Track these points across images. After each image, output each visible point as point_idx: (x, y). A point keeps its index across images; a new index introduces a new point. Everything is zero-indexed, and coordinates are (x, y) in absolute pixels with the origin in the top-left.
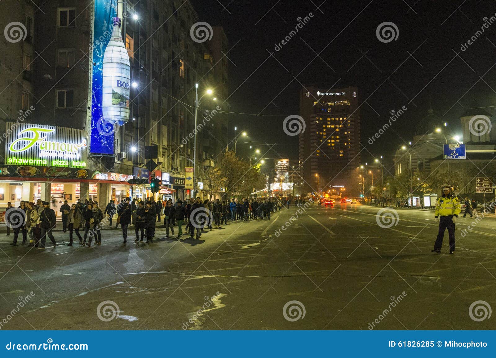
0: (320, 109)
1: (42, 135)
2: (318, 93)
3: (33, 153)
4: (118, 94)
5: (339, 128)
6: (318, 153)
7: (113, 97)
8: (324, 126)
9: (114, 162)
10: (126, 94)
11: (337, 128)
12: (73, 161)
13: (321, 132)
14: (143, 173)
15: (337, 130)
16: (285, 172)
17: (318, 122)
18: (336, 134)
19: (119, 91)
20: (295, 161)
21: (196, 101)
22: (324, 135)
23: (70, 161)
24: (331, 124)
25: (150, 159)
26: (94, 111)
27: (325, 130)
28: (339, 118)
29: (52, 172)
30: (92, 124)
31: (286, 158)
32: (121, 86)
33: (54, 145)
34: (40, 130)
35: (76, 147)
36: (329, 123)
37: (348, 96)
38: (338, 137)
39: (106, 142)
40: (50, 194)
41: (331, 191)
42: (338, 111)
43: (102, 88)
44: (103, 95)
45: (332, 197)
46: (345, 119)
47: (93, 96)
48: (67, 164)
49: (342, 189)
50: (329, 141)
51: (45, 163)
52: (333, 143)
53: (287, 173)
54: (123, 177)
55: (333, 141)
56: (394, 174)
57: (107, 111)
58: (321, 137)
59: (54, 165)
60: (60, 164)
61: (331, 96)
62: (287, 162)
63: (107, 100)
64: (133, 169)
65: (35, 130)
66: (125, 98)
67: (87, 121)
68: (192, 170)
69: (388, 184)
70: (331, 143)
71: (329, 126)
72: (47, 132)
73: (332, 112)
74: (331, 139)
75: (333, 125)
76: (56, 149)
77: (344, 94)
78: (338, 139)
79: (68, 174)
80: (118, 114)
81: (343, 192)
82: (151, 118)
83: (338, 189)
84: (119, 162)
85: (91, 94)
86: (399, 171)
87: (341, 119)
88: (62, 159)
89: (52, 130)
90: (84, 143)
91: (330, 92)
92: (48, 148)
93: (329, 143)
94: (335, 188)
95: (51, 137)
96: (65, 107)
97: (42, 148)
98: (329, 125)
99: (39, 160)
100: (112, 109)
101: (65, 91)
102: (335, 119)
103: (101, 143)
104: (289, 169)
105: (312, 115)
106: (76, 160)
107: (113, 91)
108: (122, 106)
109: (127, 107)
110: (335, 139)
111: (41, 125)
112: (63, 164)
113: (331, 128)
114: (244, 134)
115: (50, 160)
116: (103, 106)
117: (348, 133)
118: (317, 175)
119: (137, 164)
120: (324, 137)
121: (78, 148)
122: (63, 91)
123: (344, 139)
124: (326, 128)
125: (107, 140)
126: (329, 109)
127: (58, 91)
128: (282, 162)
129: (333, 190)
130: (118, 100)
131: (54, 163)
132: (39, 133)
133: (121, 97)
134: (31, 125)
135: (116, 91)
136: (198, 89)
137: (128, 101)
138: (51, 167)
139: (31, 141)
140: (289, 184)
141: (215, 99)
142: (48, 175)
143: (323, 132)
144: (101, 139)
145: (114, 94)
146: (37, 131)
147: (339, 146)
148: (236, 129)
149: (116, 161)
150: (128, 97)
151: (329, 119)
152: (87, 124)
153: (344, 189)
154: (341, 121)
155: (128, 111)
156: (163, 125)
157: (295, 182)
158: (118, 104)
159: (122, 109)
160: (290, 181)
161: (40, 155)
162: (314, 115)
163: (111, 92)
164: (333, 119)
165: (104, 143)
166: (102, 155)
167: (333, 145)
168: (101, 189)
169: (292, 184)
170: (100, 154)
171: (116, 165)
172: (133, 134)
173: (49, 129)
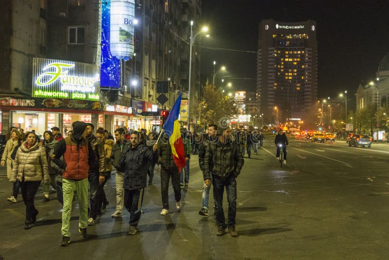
0: (279, 42)
1: (64, 69)
2: (277, 26)
3: (56, 87)
4: (125, 31)
5: (297, 61)
6: (275, 86)
7: (121, 34)
8: (282, 60)
9: (118, 95)
10: (131, 31)
11: (295, 61)
12: (89, 94)
13: (279, 65)
14: (138, 105)
15: (295, 63)
16: (242, 104)
17: (276, 55)
18: (293, 67)
19: (125, 28)
20: (252, 93)
21: (191, 38)
22: (282, 68)
23: (87, 94)
24: (289, 58)
25: (161, 94)
26: (103, 47)
27: (283, 63)
28: (297, 51)
29: (72, 104)
30: (101, 60)
31: (243, 91)
32: (127, 24)
33: (74, 79)
34: (61, 65)
35: (92, 81)
36: (287, 56)
37: (307, 30)
38: (295, 71)
39: (113, 76)
40: (62, 124)
41: (289, 123)
42: (297, 44)
43: (109, 25)
44: (111, 32)
45: (290, 129)
46: (303, 52)
47: (102, 33)
48: (83, 97)
49: (300, 122)
50: (287, 74)
51: (66, 95)
52: (290, 76)
53: (244, 106)
54: (125, 109)
55: (290, 74)
56: (355, 108)
57: (115, 47)
58: (278, 70)
59: (73, 97)
60: (79, 97)
61: (290, 29)
62: (244, 94)
63: (115, 36)
64: (131, 101)
65: (57, 65)
66: (131, 35)
67: (97, 56)
68: (186, 103)
69: (351, 118)
70: (288, 76)
71: (287, 60)
72: (68, 67)
73: (290, 45)
74: (289, 72)
75: (290, 58)
76: (75, 84)
77: (302, 27)
78: (295, 72)
79: (86, 106)
80: (125, 50)
81: (301, 125)
82: (144, 53)
83: (296, 122)
84: (122, 95)
85: (101, 30)
86: (362, 105)
87: (299, 52)
88: (80, 92)
89: (72, 65)
90: (97, 78)
91: (289, 26)
92: (69, 82)
93: (286, 76)
94: (292, 121)
95: (71, 72)
96: (76, 43)
97: (64, 82)
98: (287, 58)
99: (61, 93)
100: (119, 45)
101: (76, 28)
102: (293, 52)
103: (109, 77)
104: (246, 101)
105: (270, 49)
106: (91, 93)
107: (120, 28)
108: (129, 42)
109: (132, 43)
110: (293, 72)
111: (62, 61)
112: (81, 97)
113: (288, 61)
114: (223, 68)
115: (70, 93)
116: (111, 43)
117: (305, 66)
118: (276, 108)
119: (134, 97)
120: (282, 70)
121: (93, 82)
122: (74, 28)
123: (301, 72)
124: (284, 61)
125: (114, 74)
126: (288, 43)
127: (69, 28)
128: (239, 94)
129: (291, 123)
130: (125, 37)
131: (74, 96)
132: (61, 67)
133: (127, 34)
134: (55, 60)
135: (123, 28)
136: (193, 26)
137: (133, 38)
138: (71, 99)
139: (55, 76)
140: (245, 116)
141: (208, 36)
142: (70, 107)
143: (281, 65)
144: (109, 73)
145: (121, 31)
146: (59, 66)
147: (297, 79)
148: (215, 63)
149: (120, 94)
150: (133, 34)
151: (287, 53)
152: (97, 59)
153: (302, 122)
154: (299, 54)
155: (133, 47)
156: (152, 60)
157: (252, 115)
158: (125, 41)
159: (128, 46)
160: (247, 113)
161: (63, 88)
162: (272, 48)
163: (119, 29)
164: (291, 52)
165: (112, 77)
166: (110, 89)
167: (290, 78)
168: (106, 120)
169: (250, 116)
170: (108, 87)
171: (120, 98)
172: (131, 69)
173: (70, 64)
